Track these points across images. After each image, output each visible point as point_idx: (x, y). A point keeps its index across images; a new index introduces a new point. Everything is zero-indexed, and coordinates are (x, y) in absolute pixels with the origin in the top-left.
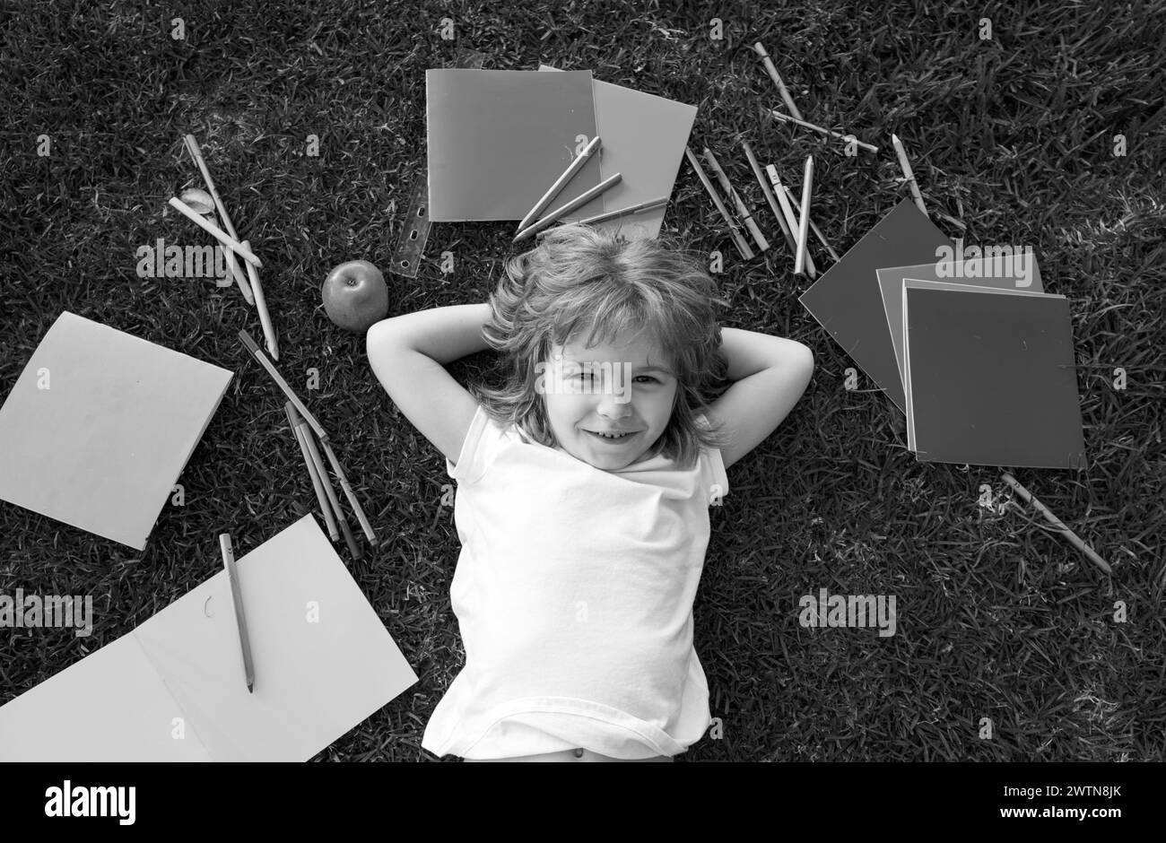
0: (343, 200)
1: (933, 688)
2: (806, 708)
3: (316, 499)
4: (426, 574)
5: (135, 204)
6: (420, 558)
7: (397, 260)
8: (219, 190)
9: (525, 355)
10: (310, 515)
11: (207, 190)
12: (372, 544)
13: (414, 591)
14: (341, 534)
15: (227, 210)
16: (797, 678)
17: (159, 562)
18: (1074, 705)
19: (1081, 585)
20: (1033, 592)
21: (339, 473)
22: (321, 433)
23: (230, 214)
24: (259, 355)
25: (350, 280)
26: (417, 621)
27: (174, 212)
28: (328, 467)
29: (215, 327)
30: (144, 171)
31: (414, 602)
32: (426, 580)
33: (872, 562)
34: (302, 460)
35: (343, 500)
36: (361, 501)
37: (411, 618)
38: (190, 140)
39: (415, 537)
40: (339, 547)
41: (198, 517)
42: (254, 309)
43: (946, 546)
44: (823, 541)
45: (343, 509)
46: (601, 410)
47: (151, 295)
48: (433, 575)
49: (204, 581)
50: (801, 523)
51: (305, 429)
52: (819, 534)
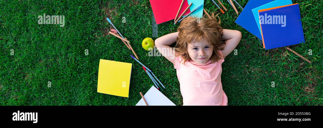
0: (140, 23)
1: (275, 93)
2: (250, 101)
3: (153, 83)
4: (176, 90)
5: (103, 34)
6: (174, 88)
7: (153, 34)
8: (117, 28)
9: (183, 46)
10: (153, 86)
11: (114, 29)
12: (165, 88)
13: (175, 94)
14: (159, 87)
15: (120, 32)
16: (247, 96)
17: (132, 98)
18: (305, 90)
19: (305, 67)
20: (295, 70)
21: (156, 77)
22: (150, 71)
23: (120, 33)
24: (135, 59)
25: (146, 43)
26: (176, 99)
27: (110, 34)
28: (153, 76)
29: (125, 55)
30: (102, 27)
31: (175, 96)
32: (176, 91)
33: (259, 72)
34: (149, 76)
35: (158, 82)
36: (161, 81)
37: (175, 98)
38: (108, 19)
39: (172, 85)
40: (159, 90)
41: (135, 89)
42: (131, 50)
43: (275, 65)
44: (249, 69)
45: (158, 83)
46: (199, 55)
47: (113, 52)
48: (177, 90)
49: (140, 100)
50: (244, 67)
51: (147, 71)
52: (248, 68)
